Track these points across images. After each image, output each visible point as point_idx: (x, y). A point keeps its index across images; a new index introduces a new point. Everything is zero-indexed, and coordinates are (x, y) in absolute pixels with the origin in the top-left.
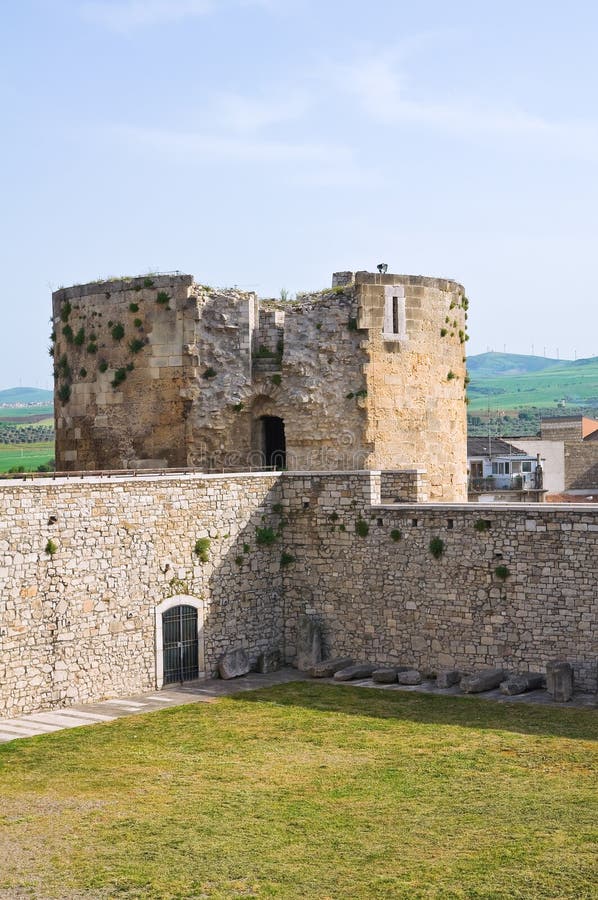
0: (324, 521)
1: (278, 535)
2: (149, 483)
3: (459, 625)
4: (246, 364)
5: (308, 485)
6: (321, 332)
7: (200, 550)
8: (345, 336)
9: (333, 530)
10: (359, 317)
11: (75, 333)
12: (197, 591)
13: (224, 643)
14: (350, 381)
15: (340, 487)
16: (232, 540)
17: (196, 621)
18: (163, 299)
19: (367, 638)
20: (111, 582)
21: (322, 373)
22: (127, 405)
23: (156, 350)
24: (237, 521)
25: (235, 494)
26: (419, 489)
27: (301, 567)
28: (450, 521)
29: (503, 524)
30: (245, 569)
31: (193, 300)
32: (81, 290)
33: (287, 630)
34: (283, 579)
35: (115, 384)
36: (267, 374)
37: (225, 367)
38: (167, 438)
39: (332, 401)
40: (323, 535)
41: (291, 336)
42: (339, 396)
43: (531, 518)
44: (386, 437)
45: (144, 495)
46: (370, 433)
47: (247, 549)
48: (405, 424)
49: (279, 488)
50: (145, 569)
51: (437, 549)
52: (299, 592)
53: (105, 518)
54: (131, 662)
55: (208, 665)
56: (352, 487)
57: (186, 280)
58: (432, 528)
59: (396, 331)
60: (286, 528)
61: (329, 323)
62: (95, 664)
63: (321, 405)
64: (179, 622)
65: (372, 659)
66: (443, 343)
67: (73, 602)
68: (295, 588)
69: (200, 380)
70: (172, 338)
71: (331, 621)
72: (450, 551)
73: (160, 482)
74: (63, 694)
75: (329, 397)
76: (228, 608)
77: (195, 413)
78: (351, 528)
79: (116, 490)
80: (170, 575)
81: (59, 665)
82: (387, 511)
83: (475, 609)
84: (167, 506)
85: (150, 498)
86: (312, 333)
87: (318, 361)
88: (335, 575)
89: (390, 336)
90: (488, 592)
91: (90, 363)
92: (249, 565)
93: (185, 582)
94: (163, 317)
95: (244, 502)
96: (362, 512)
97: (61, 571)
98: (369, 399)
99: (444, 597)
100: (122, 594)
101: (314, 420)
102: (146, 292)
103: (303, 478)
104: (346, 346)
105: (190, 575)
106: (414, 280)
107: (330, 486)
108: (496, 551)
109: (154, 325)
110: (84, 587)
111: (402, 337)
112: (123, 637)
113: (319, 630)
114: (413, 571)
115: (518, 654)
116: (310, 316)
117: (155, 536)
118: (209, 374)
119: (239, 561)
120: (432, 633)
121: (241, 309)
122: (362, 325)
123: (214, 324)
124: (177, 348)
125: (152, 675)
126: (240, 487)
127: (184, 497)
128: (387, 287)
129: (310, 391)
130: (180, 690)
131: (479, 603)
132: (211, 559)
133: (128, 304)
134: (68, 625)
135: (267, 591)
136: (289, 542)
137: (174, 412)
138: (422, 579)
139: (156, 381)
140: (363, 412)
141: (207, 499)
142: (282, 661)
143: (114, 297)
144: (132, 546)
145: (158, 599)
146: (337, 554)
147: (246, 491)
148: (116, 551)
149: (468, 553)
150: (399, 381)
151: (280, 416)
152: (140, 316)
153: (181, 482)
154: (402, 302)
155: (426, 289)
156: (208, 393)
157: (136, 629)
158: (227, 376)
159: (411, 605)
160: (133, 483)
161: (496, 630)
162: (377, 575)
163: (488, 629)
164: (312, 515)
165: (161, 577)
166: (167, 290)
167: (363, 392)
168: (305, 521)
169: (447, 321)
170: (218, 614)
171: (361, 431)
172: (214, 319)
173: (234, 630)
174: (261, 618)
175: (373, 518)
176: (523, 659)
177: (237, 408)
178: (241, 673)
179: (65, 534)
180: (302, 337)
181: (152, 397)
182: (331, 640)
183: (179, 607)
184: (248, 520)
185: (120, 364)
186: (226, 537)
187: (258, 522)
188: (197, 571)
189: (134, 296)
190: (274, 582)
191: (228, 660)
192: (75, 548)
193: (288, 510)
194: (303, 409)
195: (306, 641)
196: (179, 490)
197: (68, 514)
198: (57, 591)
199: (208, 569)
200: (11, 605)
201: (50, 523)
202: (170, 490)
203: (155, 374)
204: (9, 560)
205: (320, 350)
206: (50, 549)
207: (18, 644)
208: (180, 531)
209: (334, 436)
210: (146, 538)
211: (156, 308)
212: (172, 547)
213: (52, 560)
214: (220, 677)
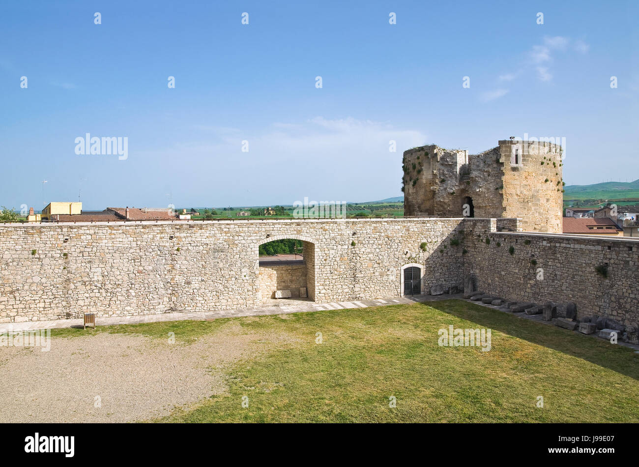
0: (476, 238)
1: (462, 242)
2: (399, 221)
3: (519, 283)
4: (456, 177)
5: (472, 223)
6: (485, 164)
7: (423, 247)
8: (495, 165)
9: (479, 241)
10: (500, 158)
12: (421, 262)
13: (433, 281)
14: (497, 183)
15: (481, 225)
16: (439, 243)
17: (420, 273)
18: (427, 154)
19: (489, 284)
20: (381, 257)
21: (485, 180)
22: (417, 192)
23: (425, 172)
24: (441, 236)
25: (440, 226)
26: (518, 226)
27: (469, 255)
28: (517, 240)
29: (535, 242)
30: (445, 254)
31: (436, 154)
34: (464, 259)
35: (413, 185)
36: (465, 181)
37: (449, 178)
38: (428, 205)
39: (489, 191)
40: (476, 243)
41: (475, 166)
42: (492, 189)
43: (545, 240)
44: (512, 205)
45: (396, 225)
46: (504, 203)
47: (445, 247)
48: (521, 200)
49: (462, 224)
50: (396, 253)
51: (512, 251)
52: (469, 265)
53: (378, 234)
54: (389, 286)
55: (426, 290)
56: (485, 224)
57: (434, 147)
58: (511, 242)
59: (517, 162)
60: (465, 240)
61: (489, 161)
62: (373, 286)
63: (485, 192)
64: (411, 274)
66: (542, 168)
67: (363, 263)
69: (439, 183)
70: (430, 168)
71: (478, 276)
72: (516, 252)
73: (404, 221)
74: (358, 296)
75: (488, 189)
76: (436, 269)
77: (436, 196)
78: (484, 241)
79: (383, 223)
80: (408, 255)
81: (357, 285)
82: (497, 235)
83: (525, 277)
84: (408, 230)
85: (399, 227)
86: (482, 165)
87: (484, 175)
88: (479, 259)
89: (514, 165)
90: (529, 270)
91: (409, 178)
92: (447, 253)
93: (416, 258)
94: (427, 161)
95: (445, 229)
96: (488, 234)
97: (358, 252)
98: (504, 190)
99: (514, 271)
100: (386, 261)
101: (482, 198)
102: (422, 152)
104: (495, 169)
105: (418, 256)
107: (478, 224)
108: (533, 254)
109: (424, 164)
110: (368, 258)
111: (520, 165)
112: (385, 277)
113: (473, 281)
114: (504, 259)
115: (539, 297)
116: (482, 158)
117: (401, 241)
118: (443, 181)
119: (442, 251)
120: (510, 285)
121: (454, 157)
122: (501, 161)
123: (444, 163)
124: (431, 172)
125: (399, 291)
126: (443, 224)
127: (415, 227)
128: (513, 145)
129: (480, 187)
130: (410, 298)
131: (526, 275)
132: (428, 250)
133: (417, 156)
134: (361, 271)
135: (456, 263)
136: (465, 245)
137: (430, 196)
138: (507, 263)
139: (424, 184)
140: (502, 195)
141: (427, 227)
142: (458, 290)
144: (391, 244)
145: (402, 264)
146: (480, 250)
147: (446, 225)
148: (383, 246)
149: (522, 253)
150: (518, 183)
151: (471, 196)
152: (420, 161)
153: (414, 221)
156: (442, 188)
157: (392, 274)
158: (449, 182)
159: (503, 273)
160: (391, 221)
161: (532, 286)
162: (493, 260)
163: (529, 285)
164: (473, 235)
165: (404, 256)
166: (428, 151)
167: (502, 187)
168: (471, 237)
169: (545, 158)
170: (430, 270)
171: (501, 202)
172: (444, 161)
173: (439, 277)
174: (452, 273)
175: (491, 237)
176: (541, 300)
177: (453, 193)
178: (438, 294)
179: (360, 239)
180: (478, 166)
181: (423, 190)
182: (477, 284)
183: (412, 267)
184: (447, 236)
185: (414, 178)
186: (435, 242)
187: (452, 237)
188: (421, 254)
189: (419, 153)
190: (459, 260)
191: (433, 288)
192: (364, 244)
193: (465, 233)
194: (478, 194)
196: (414, 224)
197: (361, 232)
198: (356, 259)
199: (427, 255)
200: (335, 263)
201: (353, 235)
202: (409, 224)
203: (424, 181)
204: (335, 247)
205: (484, 171)
206: (353, 244)
207: (339, 277)
208: (414, 239)
209: (490, 204)
210: (397, 241)
211: (425, 157)
212: (410, 245)
213: (354, 248)
214: (430, 295)
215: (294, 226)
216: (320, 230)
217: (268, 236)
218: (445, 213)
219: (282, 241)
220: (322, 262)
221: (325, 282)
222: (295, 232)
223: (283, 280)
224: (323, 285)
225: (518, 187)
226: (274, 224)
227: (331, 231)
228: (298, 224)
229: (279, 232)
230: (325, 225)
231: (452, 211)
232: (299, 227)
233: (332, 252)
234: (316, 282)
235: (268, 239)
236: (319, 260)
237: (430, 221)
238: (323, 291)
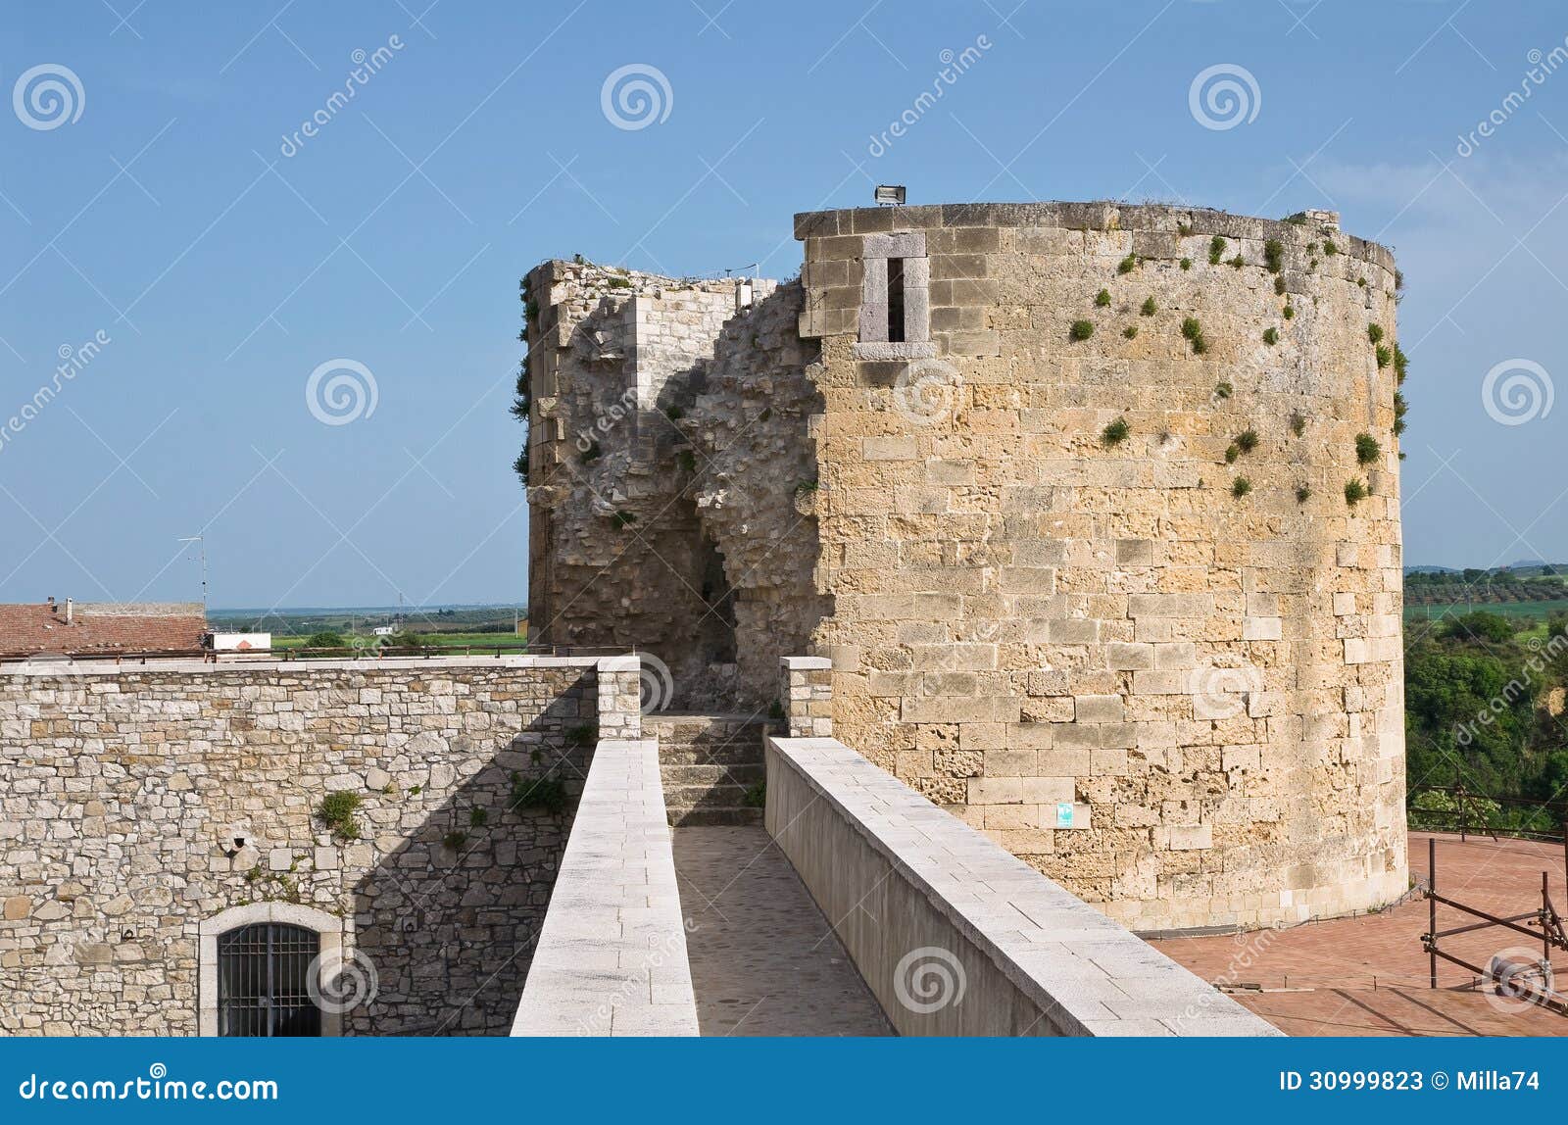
2: (191, 676)
7: (335, 815)
8: (788, 358)
10: (800, 313)
12: (322, 896)
13: (406, 1009)
16: (438, 800)
20: (81, 865)
21: (745, 441)
24: (453, 758)
25: (447, 704)
31: (556, 311)
36: (674, 449)
37: (608, 439)
39: (763, 504)
44: (868, 584)
45: (173, 699)
46: (827, 573)
47: (479, 818)
48: (930, 552)
50: (176, 845)
53: (67, 743)
57: (548, 273)
59: (896, 333)
61: (768, 332)
63: (739, 513)
64: (263, 957)
66: (1082, 360)
69: (574, 469)
75: (758, 493)
76: (421, 938)
77: (558, 535)
79: (96, 688)
80: (247, 859)
84: (244, 724)
85: (191, 708)
86: (740, 358)
87: (742, 416)
89: (881, 350)
92: (490, 853)
93: (294, 878)
95: (477, 721)
98: (820, 496)
100: (111, 889)
104: (788, 379)
105: (307, 863)
106: (955, 213)
110: (7, 871)
111: (921, 348)
112: (110, 974)
117: (202, 783)
119: (456, 842)
121: (626, 319)
122: (803, 333)
123: (587, 355)
126: (463, 688)
127: (289, 706)
128: (869, 237)
129: (718, 484)
132: (367, 830)
140: (813, 525)
141: (362, 710)
144: (139, 799)
145: (210, 906)
147: (484, 697)
148: (96, 806)
150: (910, 452)
154: (920, 273)
155: (1005, 232)
157: (147, 962)
158: (612, 457)
160: (144, 675)
165: (221, 864)
166: (537, 296)
167: (813, 481)
169: (1102, 301)
171: (814, 565)
173: (437, 986)
183: (264, 926)
184: (488, 757)
186: (415, 790)
187: (521, 762)
188: (327, 855)
196: (279, 693)
199: (362, 858)
202: (250, 691)
208: (279, 774)
210: (178, 783)
212: (255, 804)
225: (908, 475)
237: (382, 672)
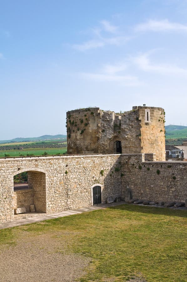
0: (131, 166)
1: (120, 169)
2: (89, 157)
3: (164, 191)
4: (112, 129)
5: (127, 157)
6: (130, 121)
7: (102, 173)
8: (136, 122)
9: (133, 168)
10: (139, 117)
11: (72, 122)
12: (101, 182)
13: (107, 195)
14: (137, 132)
15: (135, 158)
16: (109, 170)
17: (101, 190)
18: (92, 113)
19: (142, 194)
20: (81, 180)
21: (130, 130)
22: (84, 139)
23: (91, 125)
24: (110, 166)
25: (110, 159)
26: (154, 158)
27: (126, 177)
28: (162, 166)
29: (174, 166)
31: (99, 114)
32: (73, 111)
33: (122, 192)
34: (121, 180)
35: (81, 134)
36: (117, 131)
37: (107, 129)
40: (131, 169)
41: (123, 122)
42: (134, 136)
43: (181, 165)
44: (146, 146)
45: (88, 160)
46: (142, 145)
47: (113, 172)
48: (150, 142)
49: (120, 158)
50: (89, 177)
51: (158, 172)
53: (79, 165)
54: (85, 200)
55: (104, 200)
56: (138, 157)
57: (98, 109)
58: (157, 167)
59: (148, 120)
60: (122, 168)
61: (132, 118)
62: (77, 200)
63: (130, 138)
64: (97, 190)
65: (143, 199)
66: (159, 123)
67: (72, 185)
68: (124, 182)
69: (101, 132)
70: (94, 122)
71: (133, 190)
72: (161, 173)
73: (92, 157)
74: (70, 207)
75: (132, 136)
76: (108, 187)
77: (100, 140)
78: (137, 167)
79: (81, 159)
80: (95, 179)
81: (69, 200)
82: (146, 163)
83: (168, 187)
84: (94, 162)
85: (90, 161)
86: (128, 121)
87: (129, 127)
88: (134, 179)
89: (146, 121)
90: (171, 183)
91: (75, 129)
92: (113, 176)
93: (98, 180)
94: (92, 117)
95: (112, 161)
96: (140, 164)
97: (69, 178)
98: (141, 137)
99: (160, 184)
100: (83, 183)
101: (128, 142)
102: (88, 112)
103: (126, 156)
104: (136, 124)
106: (152, 108)
107: (132, 157)
108: (173, 173)
109: (90, 120)
110: (74, 182)
111: (149, 121)
112: (83, 193)
113: (130, 192)
114: (153, 177)
116: (127, 117)
117: (91, 170)
118: (103, 131)
119: (111, 175)
120: (157, 192)
121: (111, 115)
122: (140, 119)
123: (104, 119)
124: (95, 125)
125: (90, 202)
128: (146, 110)
129: (127, 135)
130: (97, 206)
131: (169, 185)
132: (104, 174)
133: (84, 115)
134: (71, 191)
135: (118, 182)
136: (123, 171)
137: (95, 140)
138: (155, 180)
139: (91, 133)
140: (140, 140)
141: (103, 161)
142: (121, 199)
143: (81, 113)
144: (85, 172)
145: (92, 184)
146: (134, 174)
147: (112, 159)
148: (82, 173)
149: (166, 173)
150: (149, 132)
151: (120, 141)
152: (87, 117)
153: (97, 157)
154: (149, 113)
155: (155, 110)
156: (103, 135)
157: (86, 192)
158: (108, 131)
159: (152, 186)
160: (85, 157)
161: (173, 192)
162: (144, 179)
163: (171, 192)
164: (128, 164)
165: (92, 179)
166: (93, 111)
167: (140, 135)
168: (126, 166)
169: (160, 117)
170: (106, 188)
171: (140, 144)
172: (104, 118)
173: (110, 192)
174: (116, 189)
175: (143, 165)
176: (179, 199)
177: (110, 139)
178: (111, 202)
179: (70, 169)
180: (125, 122)
181: (90, 137)
182: (133, 194)
183: (97, 186)
184: (113, 165)
185: (82, 129)
187: (115, 166)
188: (101, 178)
189: (85, 113)
190: (119, 180)
191: (108, 199)
192: (72, 172)
193: (122, 163)
194: (126, 139)
195: (127, 194)
196: (97, 159)
197: (70, 164)
198: (68, 183)
199: (104, 177)
200: (57, 186)
201: (66, 167)
202: (94, 159)
203: (91, 131)
204: (57, 175)
205: (130, 125)
206: (66, 173)
207: (59, 195)
208: (97, 168)
209: (133, 145)
210: (89, 170)
211: (91, 115)
212: (95, 172)
213: (67, 175)
214: (106, 203)
215: (34, 162)
216: (49, 164)
217: (19, 169)
218: (104, 151)
219: (27, 172)
220: (50, 186)
221: (51, 199)
222: (34, 166)
223: (20, 201)
224: (50, 201)
225: (149, 135)
226: (22, 161)
227: (54, 165)
228: (36, 160)
229: (26, 166)
230: (51, 160)
231: (109, 150)
232: (37, 162)
233: (55, 178)
234: (47, 200)
235: (19, 171)
236: (48, 184)
238: (51, 206)
